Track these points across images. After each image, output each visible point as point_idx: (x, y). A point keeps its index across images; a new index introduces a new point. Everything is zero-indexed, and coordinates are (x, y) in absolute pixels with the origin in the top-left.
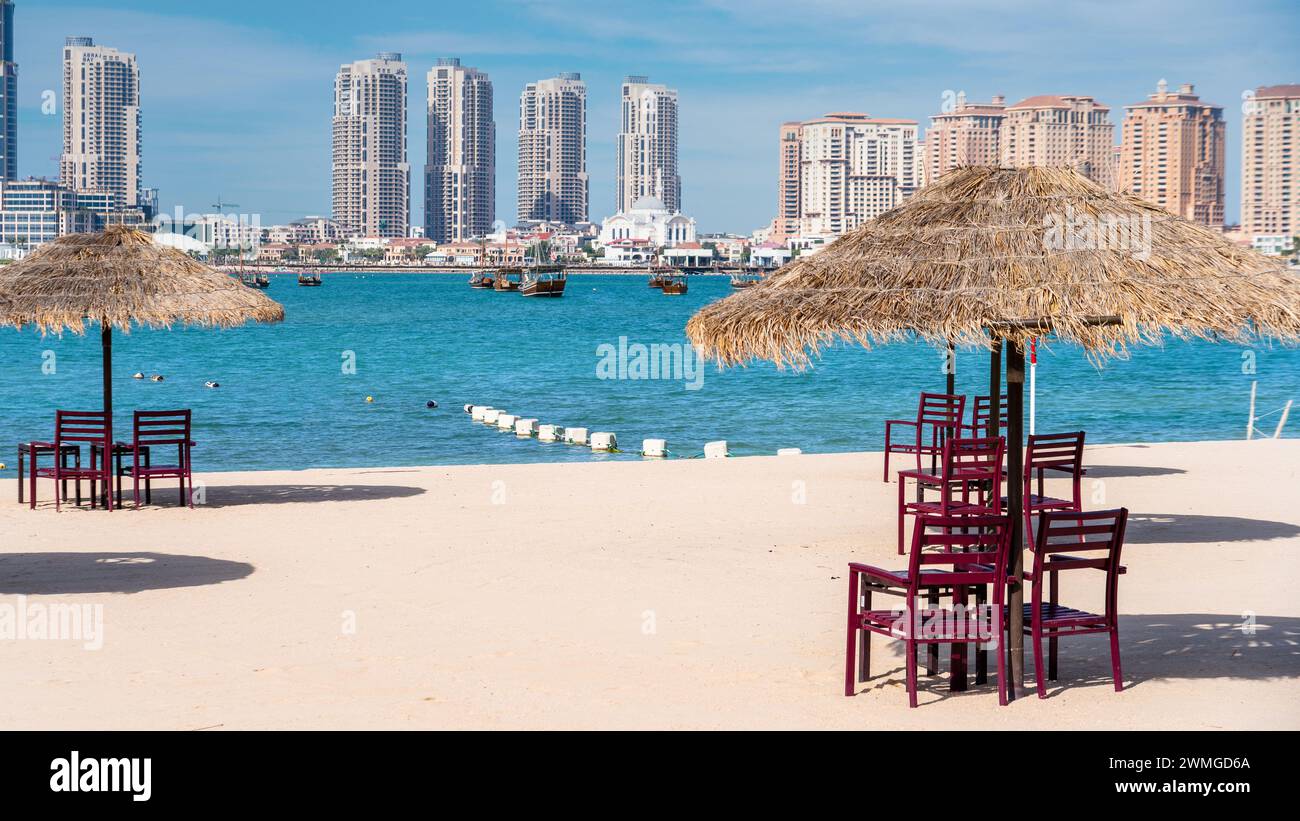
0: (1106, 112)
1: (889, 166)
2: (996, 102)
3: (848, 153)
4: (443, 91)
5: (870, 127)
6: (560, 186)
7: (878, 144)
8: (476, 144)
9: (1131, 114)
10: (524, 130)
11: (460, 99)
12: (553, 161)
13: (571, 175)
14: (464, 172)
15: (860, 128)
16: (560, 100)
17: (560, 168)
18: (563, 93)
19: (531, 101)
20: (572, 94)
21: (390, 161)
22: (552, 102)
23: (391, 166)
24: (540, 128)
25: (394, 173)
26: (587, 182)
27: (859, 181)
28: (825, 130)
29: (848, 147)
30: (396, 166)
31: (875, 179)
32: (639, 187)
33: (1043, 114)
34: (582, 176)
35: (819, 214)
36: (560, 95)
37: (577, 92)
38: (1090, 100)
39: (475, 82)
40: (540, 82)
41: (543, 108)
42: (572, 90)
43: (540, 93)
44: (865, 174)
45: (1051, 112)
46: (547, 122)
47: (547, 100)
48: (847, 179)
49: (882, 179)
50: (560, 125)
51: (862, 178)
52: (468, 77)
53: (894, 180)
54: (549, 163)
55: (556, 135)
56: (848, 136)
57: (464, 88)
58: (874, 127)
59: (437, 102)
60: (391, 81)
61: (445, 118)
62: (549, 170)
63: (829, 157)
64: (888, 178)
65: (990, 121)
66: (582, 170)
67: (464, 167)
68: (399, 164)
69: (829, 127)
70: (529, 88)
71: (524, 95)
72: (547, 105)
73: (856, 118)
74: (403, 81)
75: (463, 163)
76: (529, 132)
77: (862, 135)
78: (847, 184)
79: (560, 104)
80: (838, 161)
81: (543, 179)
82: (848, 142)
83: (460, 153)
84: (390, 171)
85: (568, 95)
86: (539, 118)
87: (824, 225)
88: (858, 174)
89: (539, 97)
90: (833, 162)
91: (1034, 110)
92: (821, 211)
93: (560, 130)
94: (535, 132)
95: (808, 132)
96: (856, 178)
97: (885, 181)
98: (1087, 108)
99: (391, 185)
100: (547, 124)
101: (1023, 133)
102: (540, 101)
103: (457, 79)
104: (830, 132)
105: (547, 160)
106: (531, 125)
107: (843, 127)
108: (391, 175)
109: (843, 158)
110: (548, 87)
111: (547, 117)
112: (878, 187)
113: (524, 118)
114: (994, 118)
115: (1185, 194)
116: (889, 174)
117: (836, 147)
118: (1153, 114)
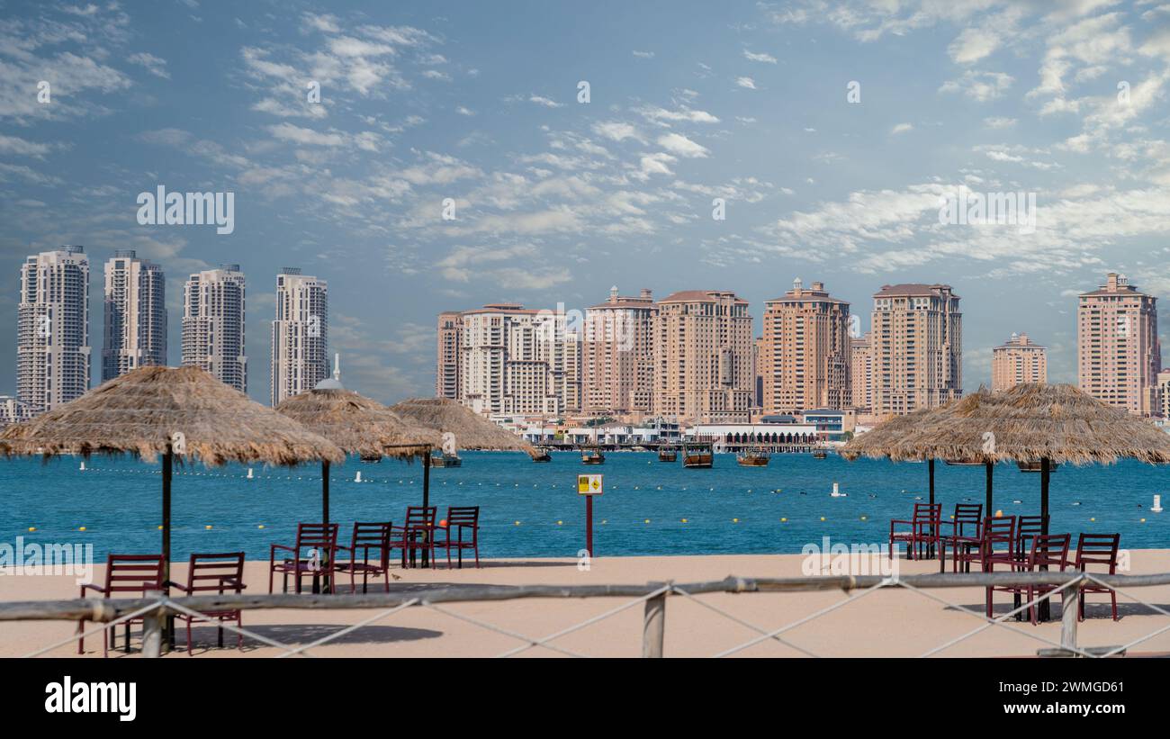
0: (746, 306)
1: (542, 352)
2: (644, 296)
3: (506, 340)
4: (120, 281)
5: (525, 317)
6: (222, 368)
7: (533, 332)
8: (150, 330)
9: (771, 308)
10: (188, 316)
11: (136, 288)
12: (215, 345)
13: (232, 359)
14: (140, 355)
15: (517, 318)
16: (222, 289)
17: (222, 352)
18: (225, 283)
19: (195, 290)
20: (233, 284)
21: (73, 345)
22: (214, 291)
23: (73, 349)
24: (204, 316)
25: (76, 356)
26: (246, 365)
27: (516, 366)
28: (485, 320)
29: (506, 335)
30: (78, 350)
31: (530, 364)
32: (293, 370)
33: (691, 307)
34: (242, 359)
35: (480, 396)
36: (222, 284)
37: (237, 282)
38: (732, 295)
39: (150, 272)
40: (203, 273)
41: (207, 296)
42: (233, 281)
43: (203, 283)
44: (521, 359)
45: (699, 306)
46: (210, 309)
47: (210, 289)
48: (505, 364)
49: (536, 364)
50: (222, 313)
51: (519, 363)
52: (144, 268)
53: (547, 365)
54: (211, 347)
55: (218, 322)
56: (506, 325)
57: (140, 278)
58: (529, 317)
59: (115, 291)
60: (74, 272)
61: (121, 306)
62: (211, 353)
63: (489, 344)
64: (541, 363)
65: (640, 313)
66: (241, 353)
67: (140, 351)
68: (81, 348)
69: (489, 316)
70: (193, 279)
71: (188, 285)
72: (210, 293)
73: (512, 308)
74: (85, 271)
75: (139, 348)
76: (193, 318)
77: (518, 324)
78: (505, 368)
79: (222, 293)
80: (497, 348)
81: (206, 362)
82: (506, 330)
83: (135, 338)
84: (73, 354)
85: (229, 285)
86: (203, 305)
87: (485, 406)
88: (515, 359)
89: (202, 287)
90: (492, 348)
91: (683, 303)
92: (482, 393)
93: (222, 317)
94: (198, 318)
95: (468, 321)
96: (513, 363)
97: (539, 366)
98: (729, 302)
99: (73, 367)
100: (210, 312)
101: (674, 324)
102: (204, 290)
103: (133, 269)
104: (489, 322)
105: (209, 344)
106: (195, 312)
107: (502, 316)
108: (73, 358)
109: (502, 345)
110: (211, 277)
111: (210, 305)
112: (533, 371)
113: (187, 306)
114: (643, 310)
115: (820, 380)
116: (542, 360)
117: (495, 335)
118: (790, 307)
